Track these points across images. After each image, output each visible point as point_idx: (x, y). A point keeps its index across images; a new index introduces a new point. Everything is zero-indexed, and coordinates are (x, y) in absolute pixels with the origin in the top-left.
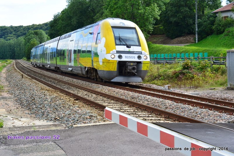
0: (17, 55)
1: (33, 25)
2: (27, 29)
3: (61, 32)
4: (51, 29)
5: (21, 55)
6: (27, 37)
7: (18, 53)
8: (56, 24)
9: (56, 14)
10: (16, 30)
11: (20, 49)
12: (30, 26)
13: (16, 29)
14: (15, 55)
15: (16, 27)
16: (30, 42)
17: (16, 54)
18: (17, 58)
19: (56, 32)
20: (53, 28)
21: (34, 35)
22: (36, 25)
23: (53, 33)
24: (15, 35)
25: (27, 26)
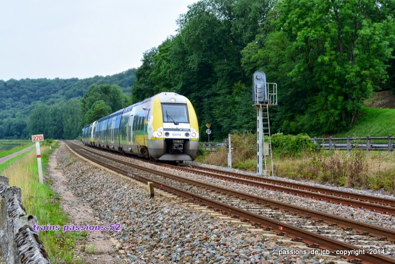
0: (66, 132)
1: (97, 78)
2: (85, 84)
3: (158, 86)
4: (138, 80)
5: (74, 132)
6: (88, 97)
7: (68, 128)
8: (148, 72)
9: (149, 52)
10: (65, 87)
11: (73, 121)
12: (90, 79)
13: (66, 84)
14: (62, 132)
15: (66, 81)
16: (94, 106)
17: (64, 130)
18: (67, 136)
19: (147, 87)
20: (141, 79)
21: (101, 93)
22: (101, 77)
23: (142, 89)
24: (63, 94)
25: (84, 79)
